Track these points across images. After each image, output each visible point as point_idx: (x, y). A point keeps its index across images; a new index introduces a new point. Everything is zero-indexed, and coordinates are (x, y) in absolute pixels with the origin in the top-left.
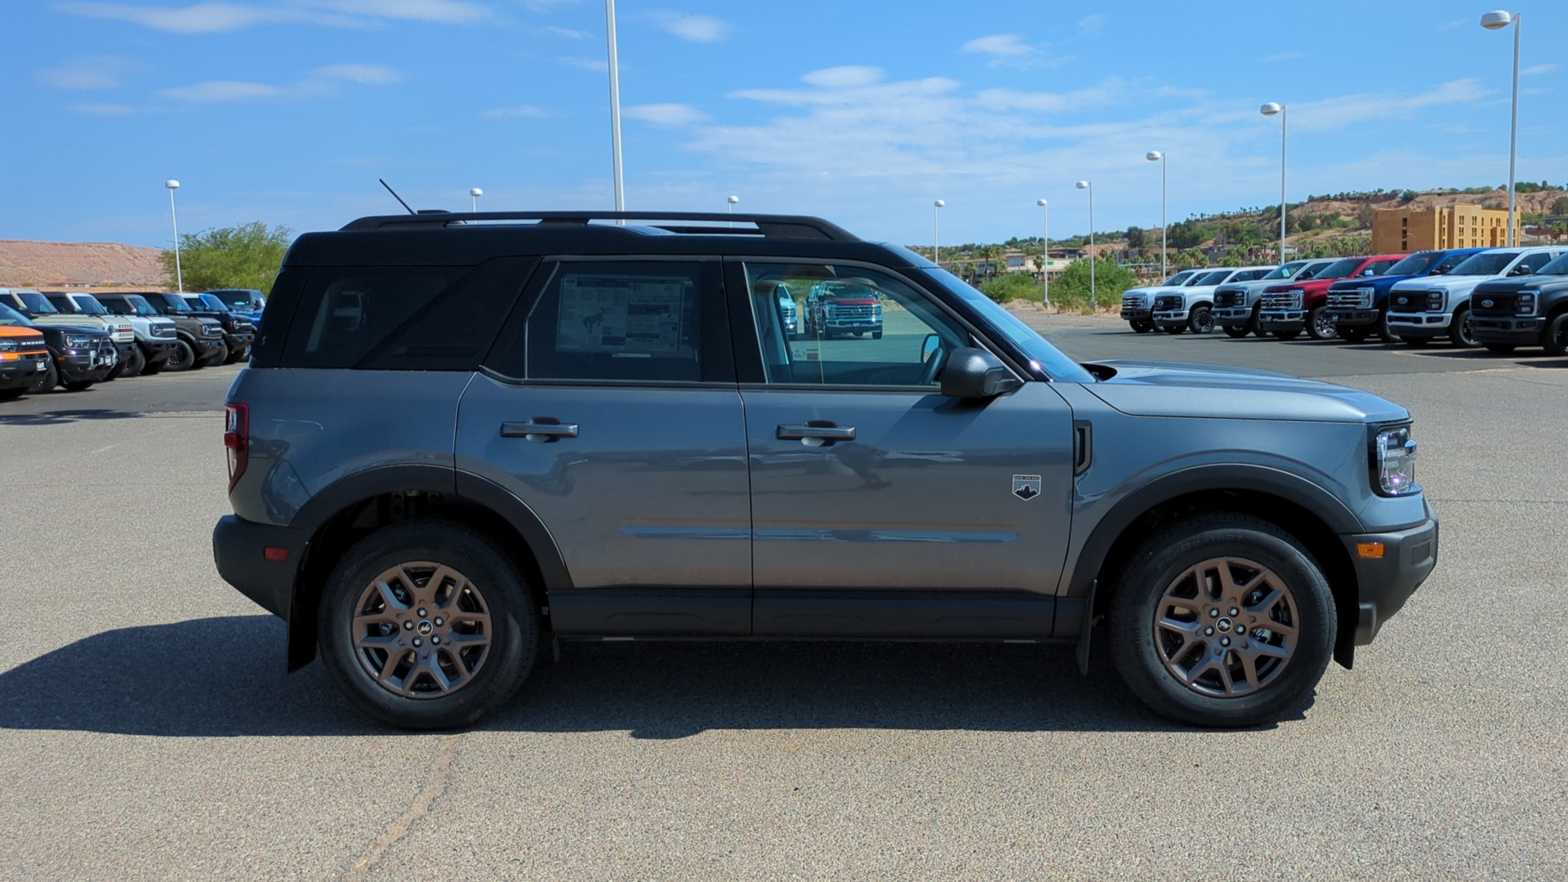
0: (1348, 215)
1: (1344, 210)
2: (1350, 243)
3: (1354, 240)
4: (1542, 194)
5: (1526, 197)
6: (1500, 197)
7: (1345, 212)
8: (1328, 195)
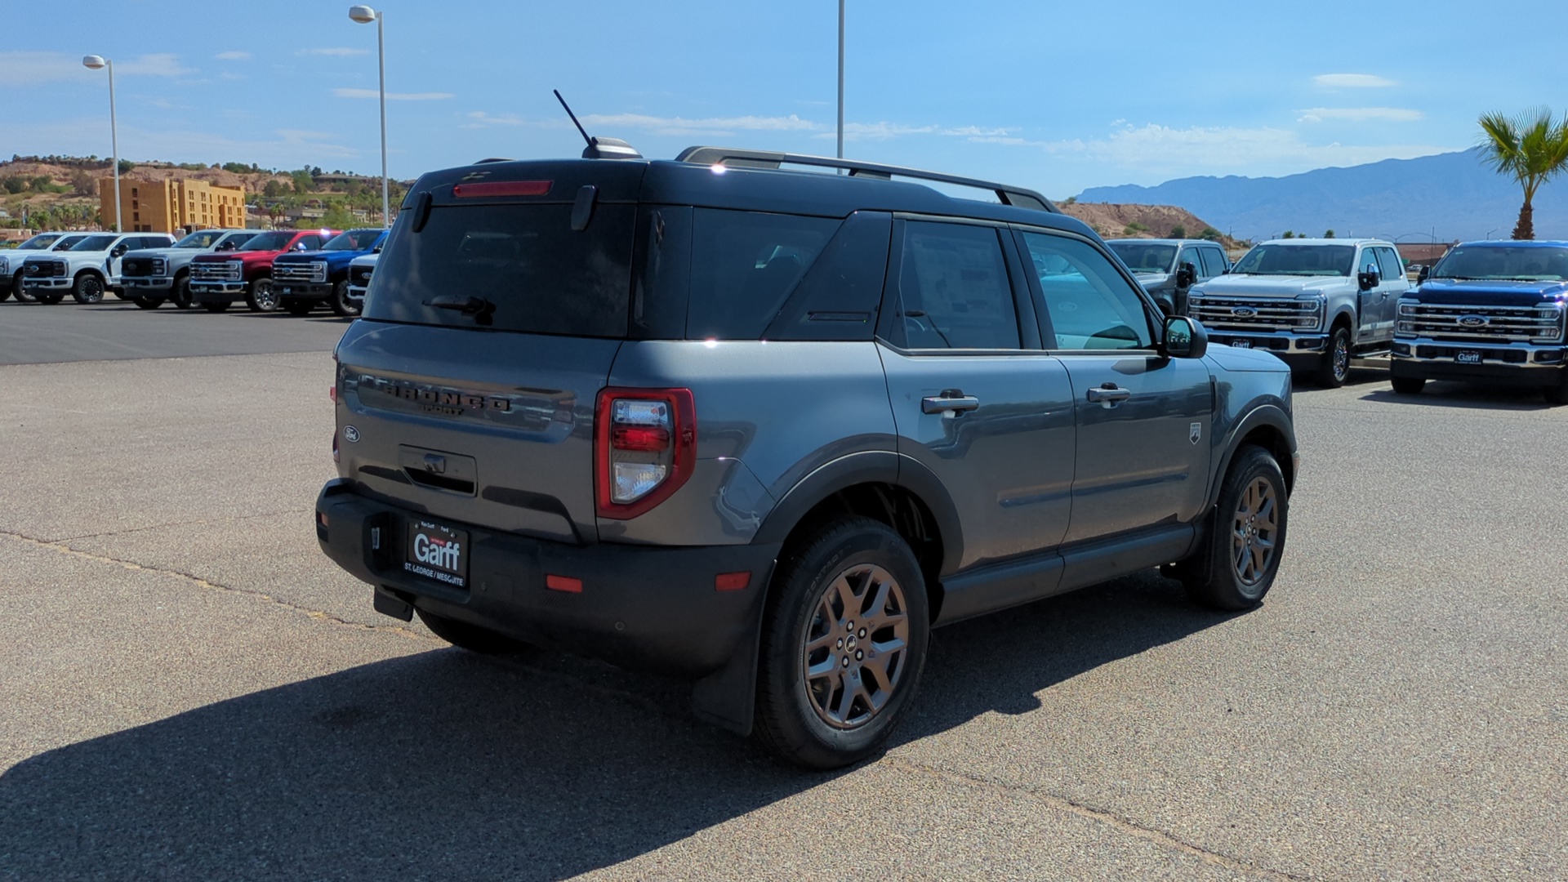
0: (60, 180)
1: (56, 174)
2: (72, 210)
3: (74, 207)
4: (254, 175)
5: (240, 177)
6: (216, 175)
7: (57, 177)
8: (36, 157)
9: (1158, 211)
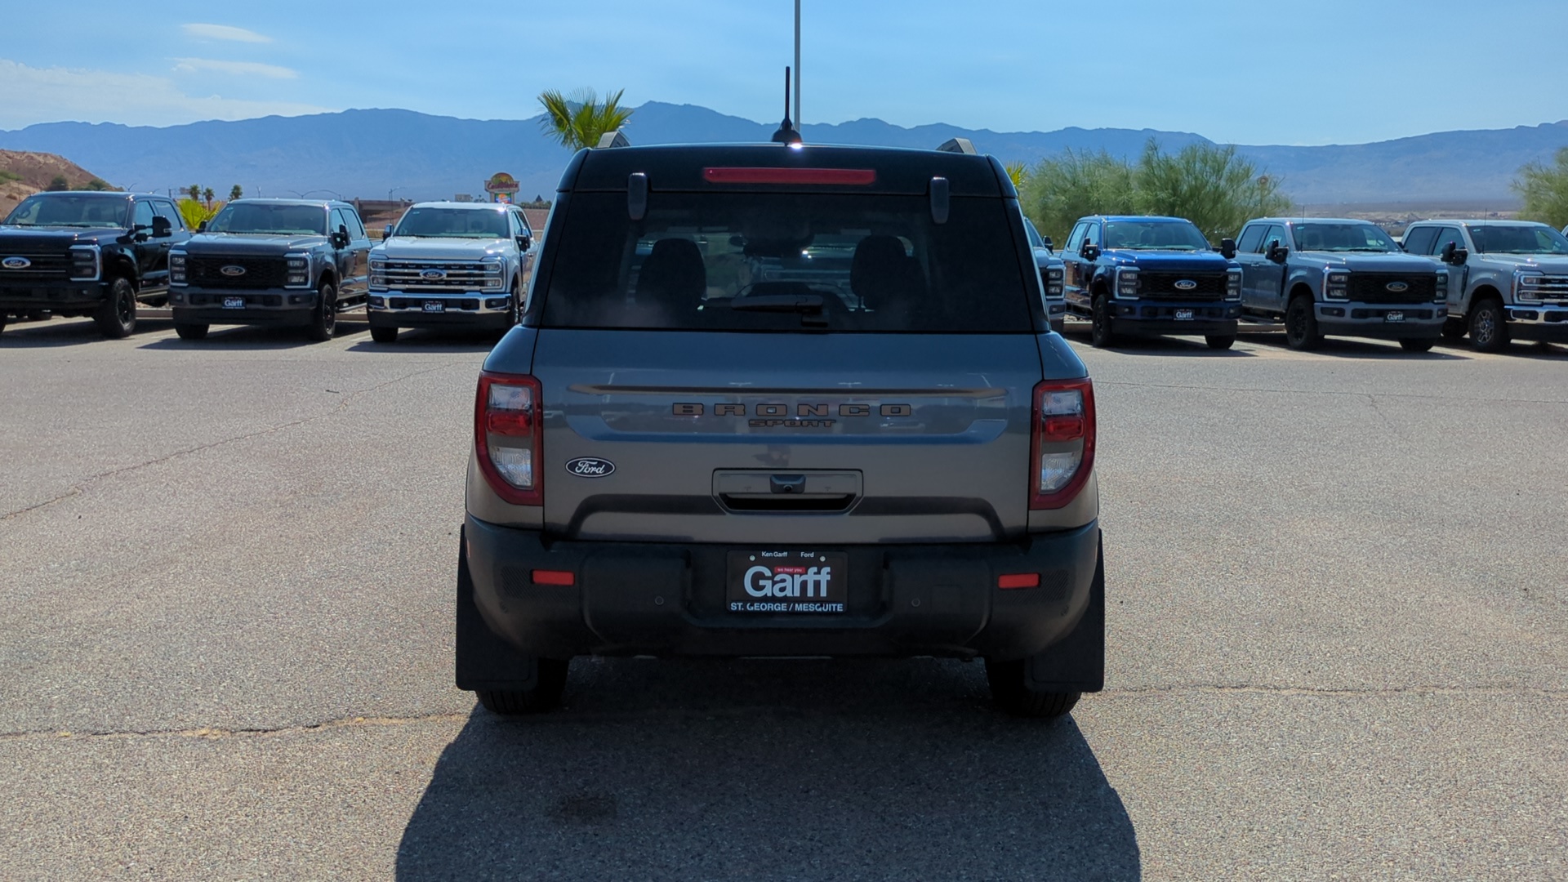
9: (32, 158)
